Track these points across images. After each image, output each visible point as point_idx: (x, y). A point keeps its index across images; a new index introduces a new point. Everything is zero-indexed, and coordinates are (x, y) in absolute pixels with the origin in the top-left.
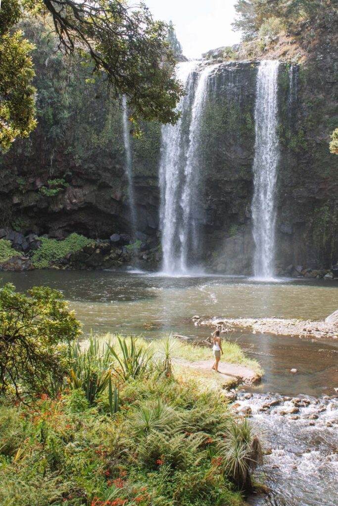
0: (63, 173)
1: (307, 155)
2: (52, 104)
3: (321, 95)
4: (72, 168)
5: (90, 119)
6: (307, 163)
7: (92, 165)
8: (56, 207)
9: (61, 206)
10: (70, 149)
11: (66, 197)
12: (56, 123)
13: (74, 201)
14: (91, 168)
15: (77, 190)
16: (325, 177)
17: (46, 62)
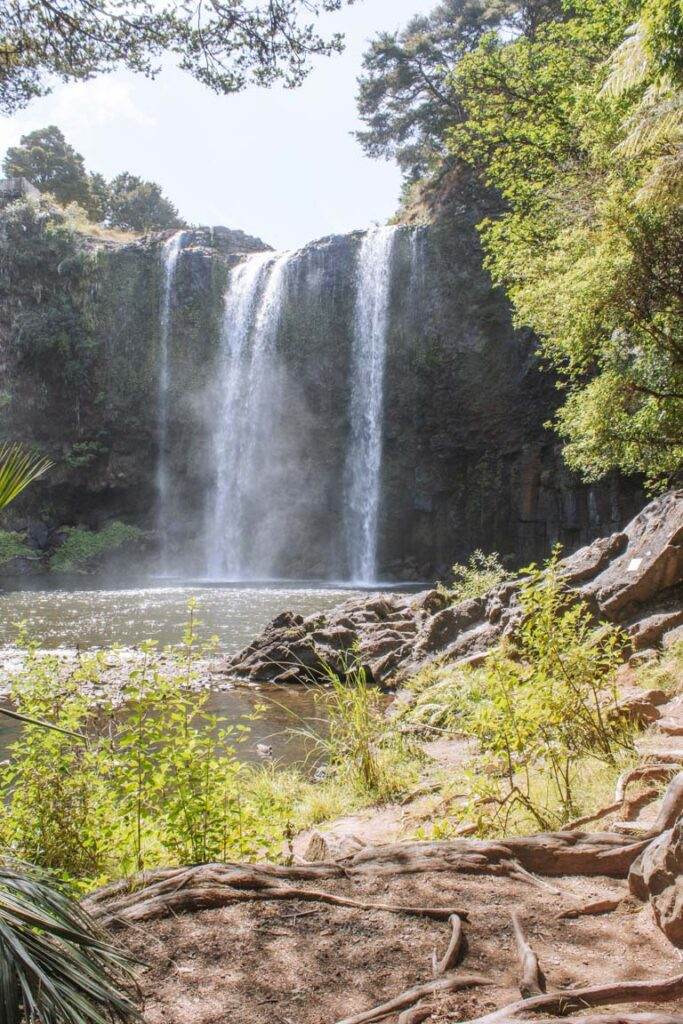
0: (95, 432)
1: (443, 376)
2: (68, 329)
3: (465, 273)
4: (108, 425)
5: (127, 349)
6: (447, 388)
7: (134, 419)
8: (96, 486)
9: (103, 484)
10: (101, 396)
11: (108, 469)
12: (75, 356)
13: (121, 475)
14: (133, 423)
15: (123, 458)
16: (476, 411)
17: (59, 269)
